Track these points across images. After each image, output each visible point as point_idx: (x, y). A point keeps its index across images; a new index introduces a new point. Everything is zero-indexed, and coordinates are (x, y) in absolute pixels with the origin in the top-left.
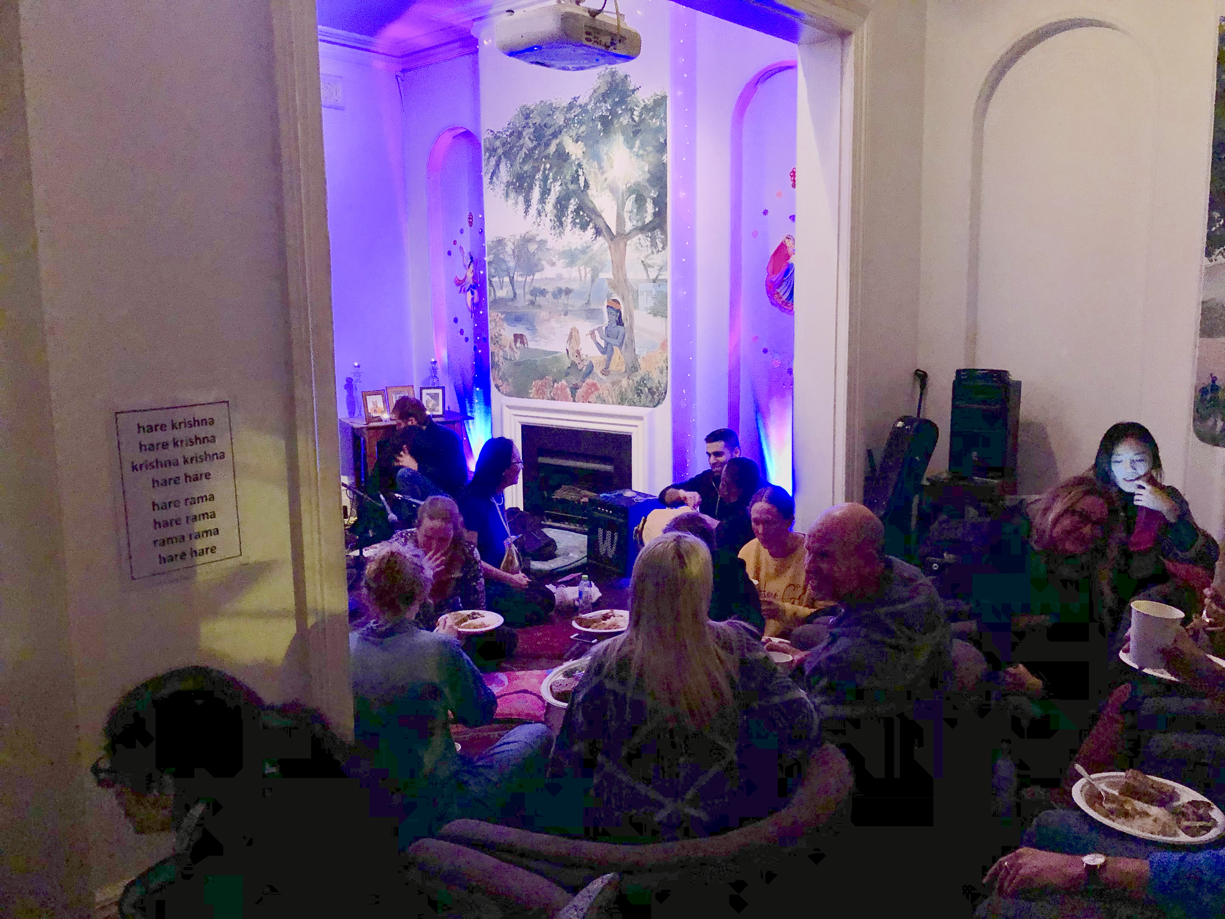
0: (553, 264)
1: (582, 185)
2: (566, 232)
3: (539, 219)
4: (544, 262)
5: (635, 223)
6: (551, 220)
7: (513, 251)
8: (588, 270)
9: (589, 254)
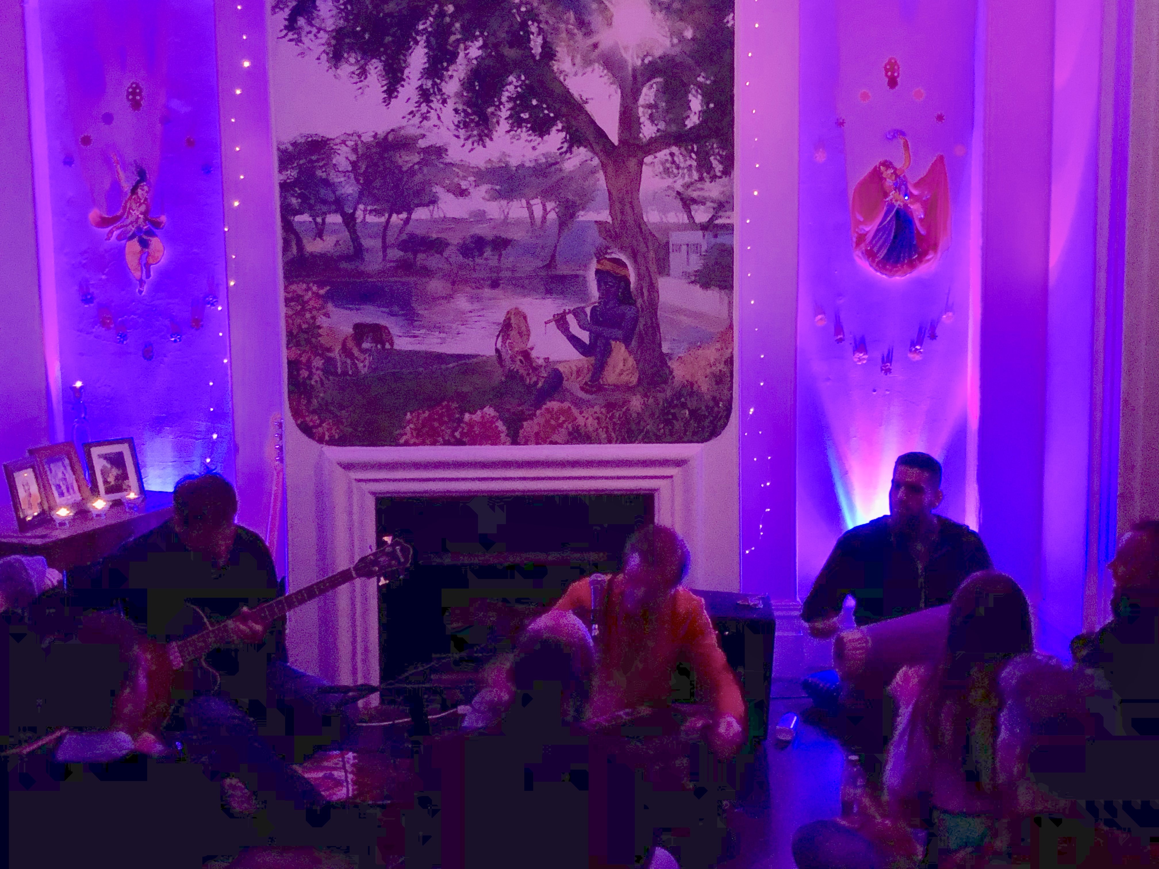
0: (462, 193)
1: (537, 50)
2: (495, 135)
3: (424, 108)
4: (437, 189)
5: (662, 126)
6: (456, 111)
7: (354, 164)
8: (550, 205)
9: (555, 179)
